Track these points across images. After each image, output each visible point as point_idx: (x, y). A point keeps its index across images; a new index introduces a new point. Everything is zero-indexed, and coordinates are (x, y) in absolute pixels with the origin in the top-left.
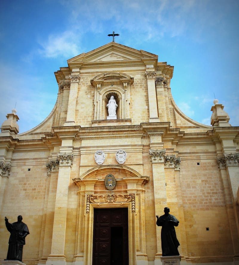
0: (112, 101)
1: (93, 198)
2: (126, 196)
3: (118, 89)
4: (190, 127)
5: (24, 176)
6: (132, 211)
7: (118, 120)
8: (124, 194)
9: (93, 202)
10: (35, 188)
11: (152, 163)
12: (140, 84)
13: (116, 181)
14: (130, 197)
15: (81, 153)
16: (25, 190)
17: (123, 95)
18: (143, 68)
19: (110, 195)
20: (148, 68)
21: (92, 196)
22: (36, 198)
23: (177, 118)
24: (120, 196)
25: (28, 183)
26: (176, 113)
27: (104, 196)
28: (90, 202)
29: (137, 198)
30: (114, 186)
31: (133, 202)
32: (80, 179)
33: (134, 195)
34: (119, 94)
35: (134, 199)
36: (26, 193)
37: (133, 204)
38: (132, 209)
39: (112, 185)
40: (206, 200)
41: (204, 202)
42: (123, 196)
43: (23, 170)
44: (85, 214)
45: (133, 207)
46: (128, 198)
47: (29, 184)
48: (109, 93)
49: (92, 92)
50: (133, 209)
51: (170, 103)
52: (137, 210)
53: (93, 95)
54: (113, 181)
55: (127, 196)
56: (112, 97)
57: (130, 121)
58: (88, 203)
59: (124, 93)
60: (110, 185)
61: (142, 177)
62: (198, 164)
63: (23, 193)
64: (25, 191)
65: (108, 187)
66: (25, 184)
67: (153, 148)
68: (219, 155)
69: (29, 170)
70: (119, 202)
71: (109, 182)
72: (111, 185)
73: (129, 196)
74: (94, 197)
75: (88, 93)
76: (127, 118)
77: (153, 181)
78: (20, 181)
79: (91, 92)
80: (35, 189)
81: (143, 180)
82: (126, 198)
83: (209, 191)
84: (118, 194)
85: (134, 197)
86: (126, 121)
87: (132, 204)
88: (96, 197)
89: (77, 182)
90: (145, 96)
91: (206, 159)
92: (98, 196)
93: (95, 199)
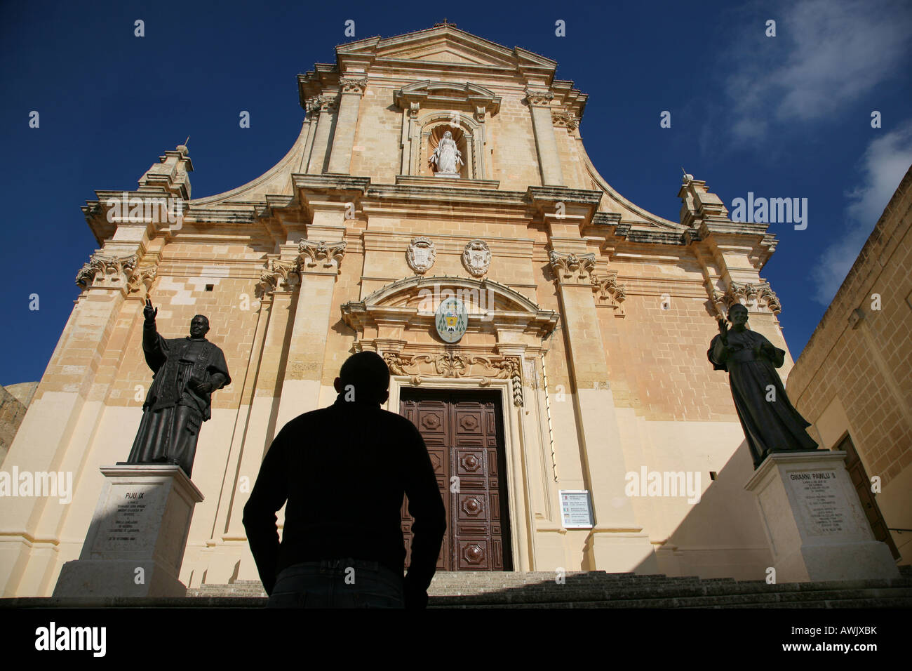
0: (448, 141)
1: (399, 360)
2: (496, 361)
6: (515, 402)
8: (489, 356)
14: (508, 363)
19: (450, 355)
21: (397, 355)
24: (482, 361)
27: (433, 358)
30: (460, 330)
31: (517, 379)
32: (363, 305)
33: (518, 359)
35: (519, 371)
37: (518, 385)
38: (514, 397)
39: (457, 329)
42: (488, 360)
46: (502, 368)
50: (519, 398)
55: (500, 362)
56: (448, 134)
60: (449, 327)
61: (539, 313)
65: (445, 334)
71: (447, 320)
72: (454, 328)
73: (503, 363)
74: (402, 359)
81: (542, 324)
82: (497, 367)
84: (471, 356)
85: (519, 367)
87: (514, 383)
88: (409, 359)
92: (415, 357)
93: (405, 364)
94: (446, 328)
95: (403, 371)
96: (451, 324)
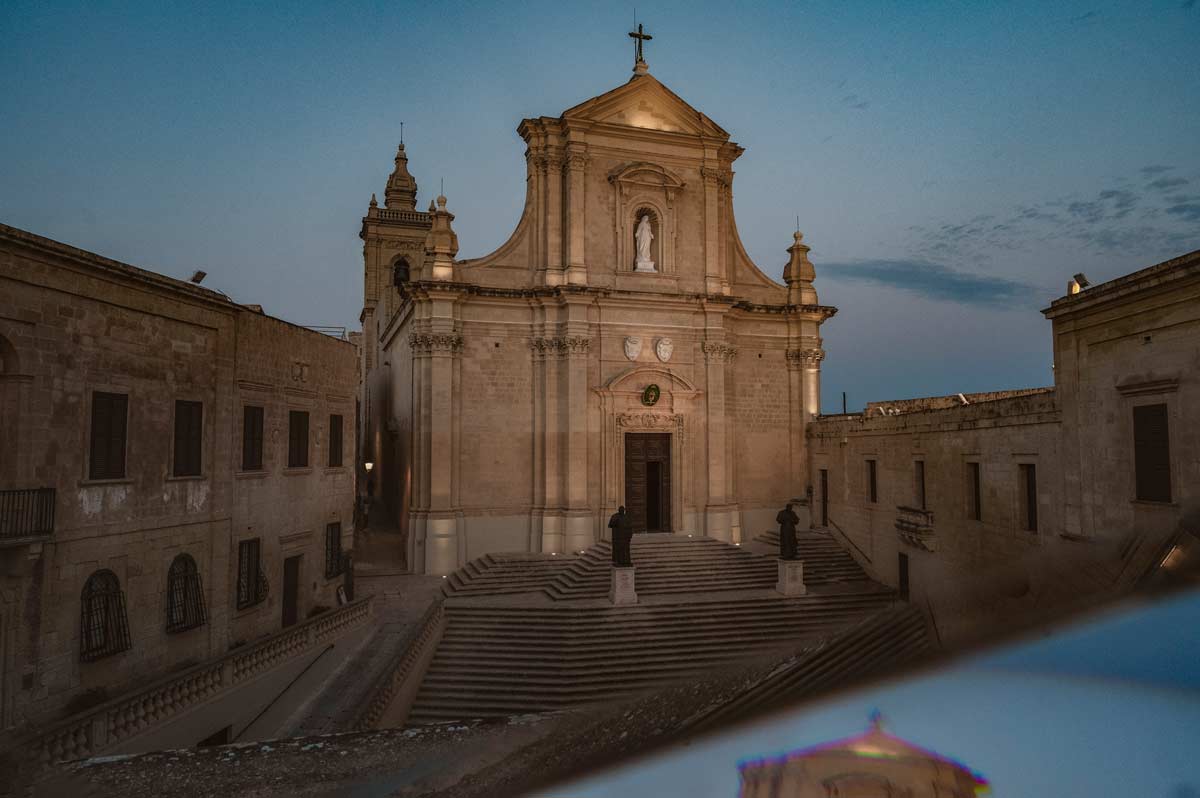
0: (645, 225)
1: (625, 418)
3: (657, 201)
5: (488, 356)
7: (658, 276)
9: (625, 425)
10: (512, 382)
14: (677, 419)
15: (602, 336)
16: (495, 384)
17: (665, 218)
18: (701, 155)
19: (650, 415)
22: (517, 402)
25: (498, 371)
26: (737, 253)
27: (641, 416)
28: (621, 425)
29: (686, 421)
30: (655, 400)
32: (608, 388)
33: (682, 416)
34: (658, 215)
35: (682, 423)
36: (497, 390)
37: (681, 431)
40: (765, 416)
41: (761, 419)
43: (485, 344)
47: (500, 374)
48: (640, 207)
49: (611, 198)
53: (613, 205)
57: (678, 278)
58: (619, 427)
59: (668, 213)
61: (697, 390)
62: (760, 356)
63: (491, 390)
64: (494, 388)
66: (494, 374)
68: (794, 347)
69: (497, 345)
75: (602, 199)
78: (482, 368)
79: (608, 198)
80: (512, 385)
83: (770, 403)
86: (672, 277)
87: (679, 430)
88: (630, 417)
89: (602, 391)
90: (700, 223)
92: (633, 416)
93: (627, 420)
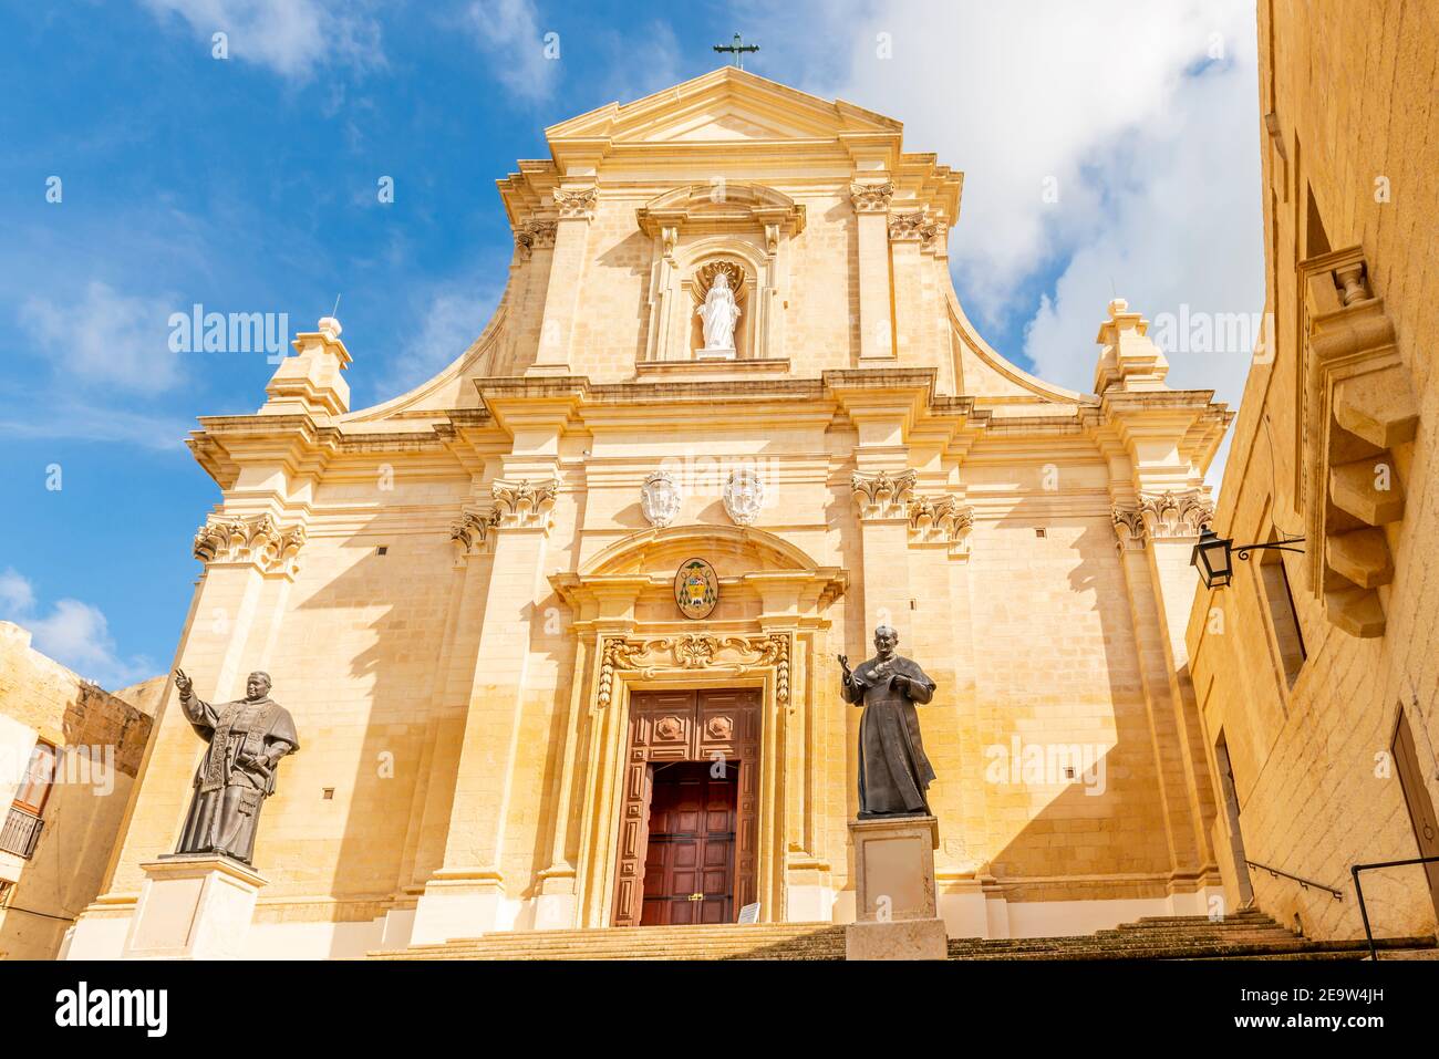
0: (721, 291)
1: (626, 648)
2: (757, 642)
3: (743, 248)
4: (1015, 401)
6: (778, 699)
7: (738, 364)
8: (747, 635)
9: (628, 666)
10: (403, 619)
11: (863, 522)
12: (830, 234)
13: (720, 586)
14: (772, 644)
15: (589, 485)
17: (761, 272)
18: (846, 173)
19: (694, 638)
20: (864, 174)
21: (623, 643)
23: (966, 367)
24: (736, 643)
25: (373, 601)
27: (671, 643)
28: (615, 665)
29: (799, 648)
30: (710, 602)
31: (784, 664)
32: (576, 576)
33: (788, 637)
34: (747, 269)
35: (787, 653)
37: (784, 673)
38: (778, 690)
39: (705, 600)
42: (746, 641)
44: (591, 709)
45: (784, 682)
46: (764, 651)
47: (377, 605)
48: (706, 263)
50: (783, 691)
51: (945, 311)
52: (798, 693)
53: (644, 269)
54: (708, 583)
55: (761, 642)
56: (722, 278)
57: (785, 364)
58: (608, 668)
59: (769, 263)
60: (694, 599)
61: (820, 570)
62: (1041, 533)
65: (689, 609)
66: (362, 605)
67: (866, 467)
68: (1122, 501)
69: (383, 551)
70: (728, 665)
71: (691, 589)
72: (700, 599)
73: (766, 644)
74: (630, 646)
75: (626, 261)
76: (772, 356)
77: (861, 589)
81: (825, 585)
82: (758, 649)
84: (723, 637)
85: (787, 648)
86: (771, 365)
87: (779, 671)
88: (640, 646)
89: (567, 589)
90: (847, 278)
91: (1070, 514)
92: (646, 643)
93: (634, 653)
94: (690, 602)
95: (631, 664)
96: (696, 595)
